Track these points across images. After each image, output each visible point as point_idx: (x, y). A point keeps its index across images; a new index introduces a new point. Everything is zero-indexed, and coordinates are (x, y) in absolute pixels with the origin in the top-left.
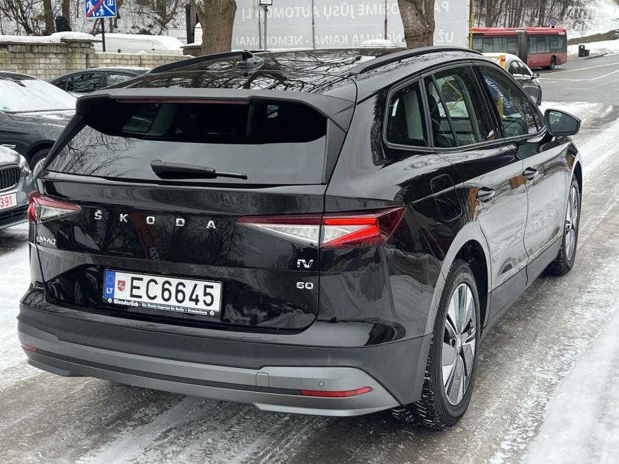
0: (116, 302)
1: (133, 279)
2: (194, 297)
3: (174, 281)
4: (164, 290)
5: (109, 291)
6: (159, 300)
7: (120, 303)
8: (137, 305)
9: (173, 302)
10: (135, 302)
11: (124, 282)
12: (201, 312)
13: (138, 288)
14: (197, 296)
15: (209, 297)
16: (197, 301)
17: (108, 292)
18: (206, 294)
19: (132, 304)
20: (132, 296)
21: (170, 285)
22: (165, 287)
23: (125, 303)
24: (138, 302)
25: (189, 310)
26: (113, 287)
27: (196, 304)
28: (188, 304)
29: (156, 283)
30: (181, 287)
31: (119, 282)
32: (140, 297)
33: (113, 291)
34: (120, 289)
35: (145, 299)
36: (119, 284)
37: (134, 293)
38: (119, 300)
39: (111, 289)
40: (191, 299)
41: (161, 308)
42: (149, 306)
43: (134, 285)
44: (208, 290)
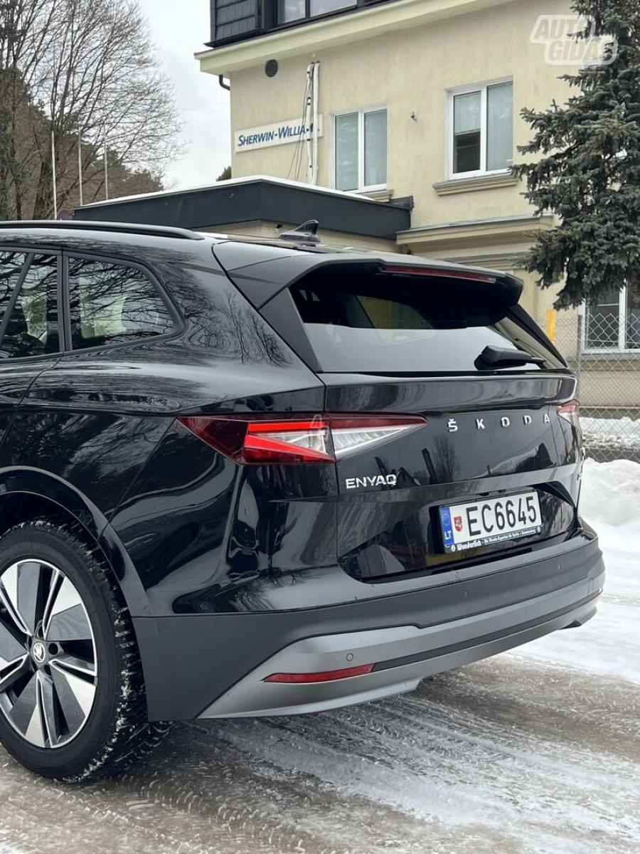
2: (521, 516)
6: (496, 531)
8: (479, 544)
9: (507, 529)
11: (460, 518)
15: (532, 510)
16: (523, 519)
17: (447, 538)
20: (472, 534)
24: (480, 540)
28: (519, 526)
31: (455, 519)
33: (452, 534)
35: (484, 534)
36: (455, 523)
37: (473, 530)
39: (449, 532)
40: (520, 520)
41: (501, 539)
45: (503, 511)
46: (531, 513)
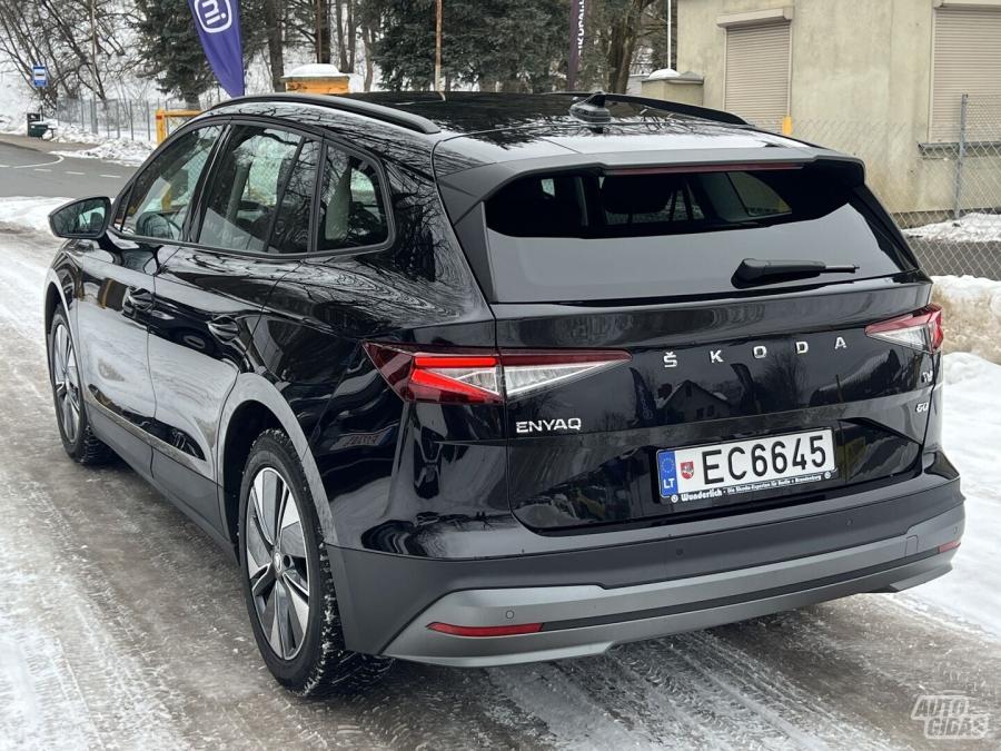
0: (684, 499)
1: (705, 455)
2: (799, 459)
3: (768, 442)
4: (755, 459)
5: (668, 483)
6: (751, 477)
7: (692, 497)
8: (719, 493)
9: (771, 474)
10: (715, 490)
11: (691, 464)
12: (813, 478)
13: (716, 467)
14: (803, 456)
15: (818, 453)
16: (803, 463)
17: (666, 487)
18: (814, 450)
19: (712, 494)
20: (708, 481)
21: (763, 449)
22: (756, 454)
23: (700, 496)
24: (721, 489)
25: (797, 480)
26: (675, 476)
27: (804, 468)
28: (792, 471)
29: (742, 452)
30: (778, 450)
31: (683, 465)
32: (721, 480)
33: (675, 483)
34: (687, 476)
35: (729, 481)
36: (683, 469)
37: (710, 478)
38: (690, 493)
39: (671, 480)
40: (795, 463)
41: (758, 487)
42: (738, 489)
43: (709, 463)
44: (817, 444)
45: (768, 455)
46: (818, 457)
